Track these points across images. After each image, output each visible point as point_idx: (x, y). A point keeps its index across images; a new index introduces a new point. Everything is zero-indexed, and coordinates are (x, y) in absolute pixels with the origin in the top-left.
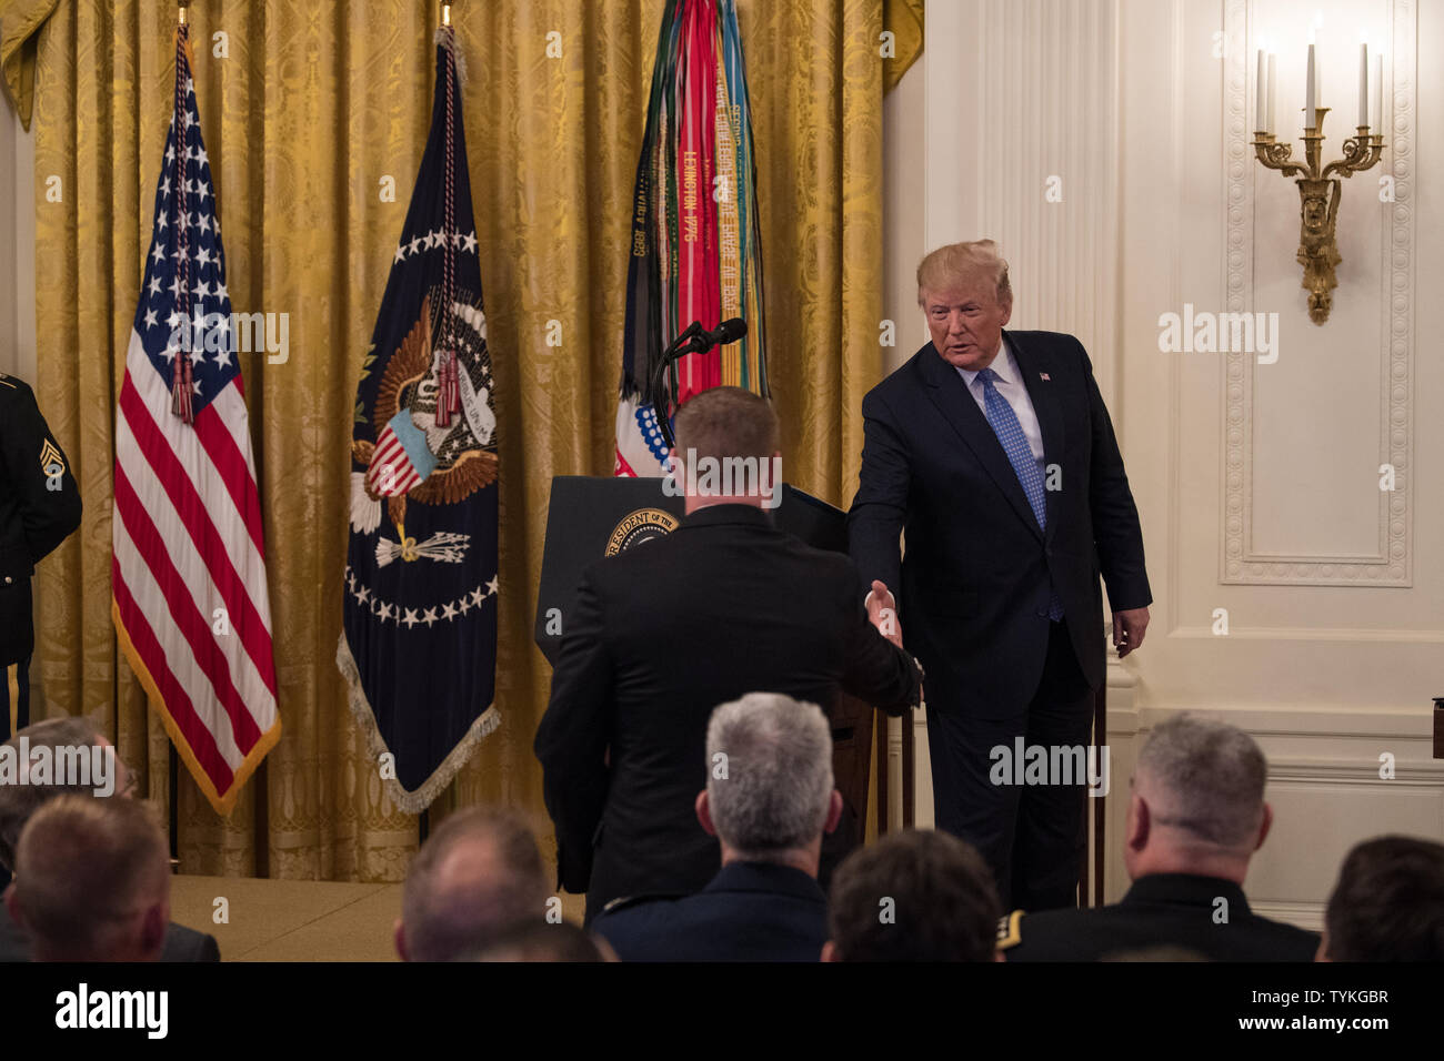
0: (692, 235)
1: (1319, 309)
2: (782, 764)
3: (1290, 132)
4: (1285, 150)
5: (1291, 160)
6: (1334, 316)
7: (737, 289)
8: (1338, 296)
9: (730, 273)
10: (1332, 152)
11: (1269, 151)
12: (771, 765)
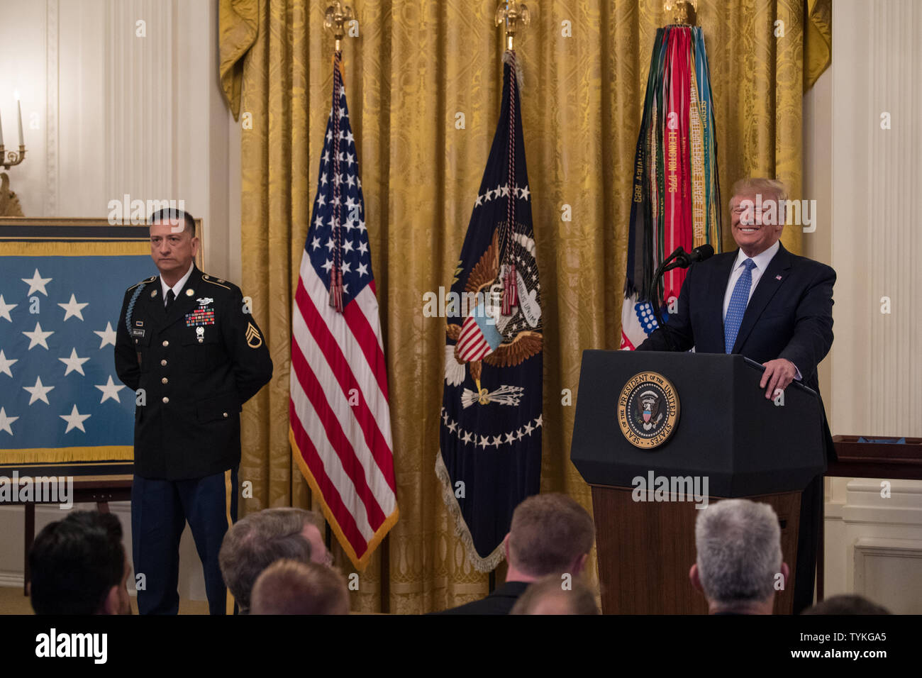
0: (673, 187)
2: (748, 541)
7: (703, 224)
9: (699, 213)
12: (740, 542)
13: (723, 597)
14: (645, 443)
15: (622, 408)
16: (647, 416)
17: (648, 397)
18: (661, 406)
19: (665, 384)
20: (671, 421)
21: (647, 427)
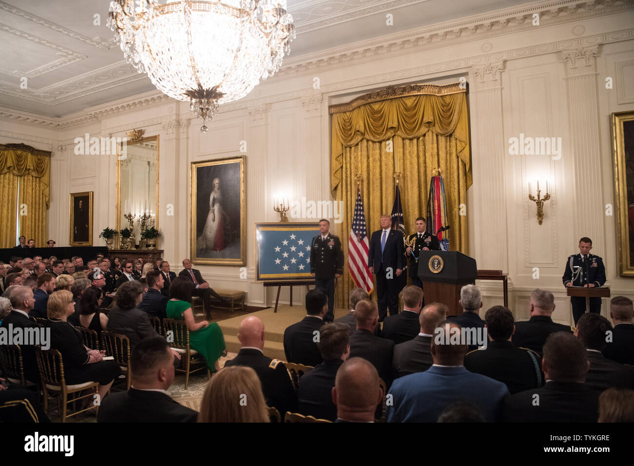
0: (437, 213)
1: (540, 223)
2: (473, 297)
3: (535, 194)
4: (534, 197)
5: (535, 199)
6: (543, 224)
7: (444, 221)
8: (543, 220)
9: (443, 219)
10: (542, 197)
11: (531, 198)
12: (471, 297)
13: (466, 309)
14: (435, 272)
15: (430, 264)
16: (436, 266)
17: (436, 261)
18: (439, 263)
19: (440, 258)
20: (442, 267)
21: (436, 268)
